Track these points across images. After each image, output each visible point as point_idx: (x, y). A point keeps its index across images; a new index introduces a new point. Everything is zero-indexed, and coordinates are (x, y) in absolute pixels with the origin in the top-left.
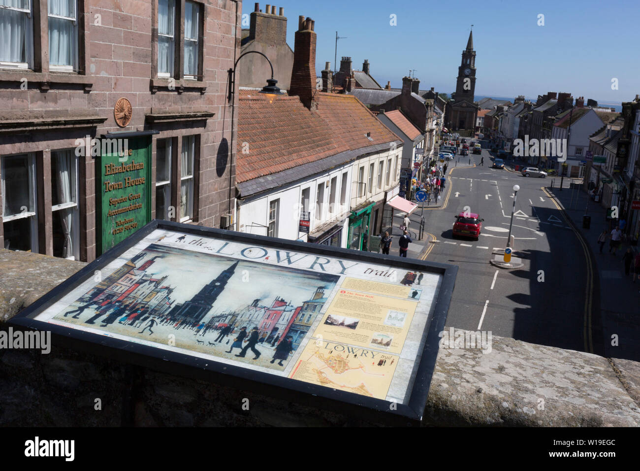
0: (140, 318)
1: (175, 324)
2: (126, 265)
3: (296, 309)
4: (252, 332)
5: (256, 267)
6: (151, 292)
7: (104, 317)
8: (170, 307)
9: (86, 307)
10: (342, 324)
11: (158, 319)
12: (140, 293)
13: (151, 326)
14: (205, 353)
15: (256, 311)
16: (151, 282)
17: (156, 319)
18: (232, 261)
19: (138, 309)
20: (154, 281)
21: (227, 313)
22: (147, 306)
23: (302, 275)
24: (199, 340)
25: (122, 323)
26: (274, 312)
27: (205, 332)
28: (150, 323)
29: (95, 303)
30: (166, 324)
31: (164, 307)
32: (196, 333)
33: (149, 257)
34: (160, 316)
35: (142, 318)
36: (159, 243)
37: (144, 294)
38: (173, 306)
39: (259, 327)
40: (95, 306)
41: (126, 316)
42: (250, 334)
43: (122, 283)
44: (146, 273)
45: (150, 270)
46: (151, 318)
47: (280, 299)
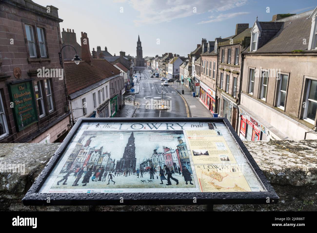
0: (102, 175)
1: (123, 174)
2: (77, 145)
3: (176, 151)
4: (165, 168)
5: (143, 133)
6: (99, 158)
7: (82, 179)
8: (114, 164)
9: (68, 175)
10: (201, 154)
11: (112, 172)
12: (93, 159)
13: (111, 178)
14: (150, 187)
15: (159, 156)
16: (96, 152)
17: (111, 173)
18: (129, 132)
19: (98, 170)
20: (97, 151)
21: (145, 160)
22: (102, 166)
23: (166, 133)
24: (142, 180)
25: (94, 181)
26: (167, 155)
27: (142, 174)
28: (110, 176)
29: (72, 172)
30: (119, 175)
31: (111, 165)
32: (138, 176)
33: (87, 138)
34: (113, 170)
35: (103, 175)
36: (87, 130)
37: (96, 160)
38: (116, 163)
39: (166, 164)
40: (73, 174)
41: (94, 175)
42: (165, 170)
43: (80, 156)
44: (91, 148)
45: (92, 145)
46: (108, 174)
47: (165, 147)
